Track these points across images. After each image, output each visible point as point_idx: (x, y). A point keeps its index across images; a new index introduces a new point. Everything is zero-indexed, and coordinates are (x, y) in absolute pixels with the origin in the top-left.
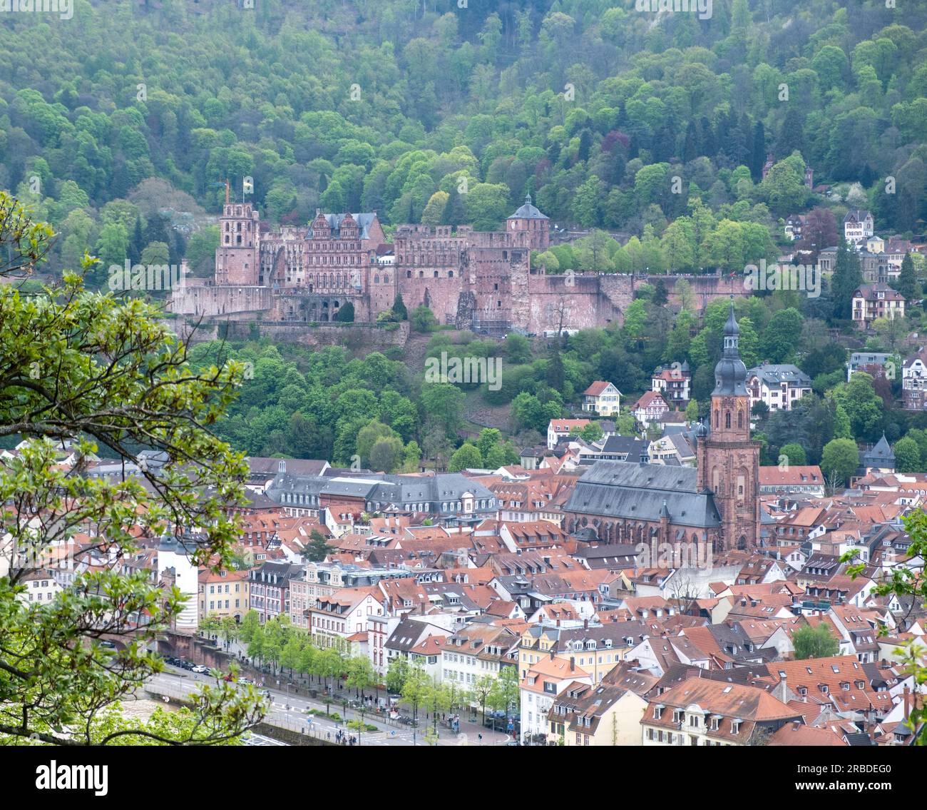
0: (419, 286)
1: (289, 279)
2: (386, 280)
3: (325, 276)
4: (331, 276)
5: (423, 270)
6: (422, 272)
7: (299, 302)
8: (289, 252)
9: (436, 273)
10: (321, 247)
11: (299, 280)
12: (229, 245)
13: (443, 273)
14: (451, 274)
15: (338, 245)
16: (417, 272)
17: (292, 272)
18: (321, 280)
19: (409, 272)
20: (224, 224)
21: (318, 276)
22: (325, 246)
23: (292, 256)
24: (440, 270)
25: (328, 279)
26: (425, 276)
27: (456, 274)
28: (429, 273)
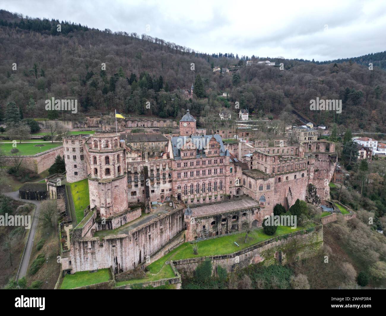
0: (285, 187)
1: (153, 191)
2: (268, 187)
3: (192, 186)
4: (198, 185)
5: (288, 175)
6: (287, 178)
7: (212, 220)
8: (152, 171)
9: (295, 176)
10: (189, 164)
11: (163, 191)
12: (112, 176)
13: (299, 176)
14: (303, 175)
15: (204, 163)
16: (284, 178)
17: (155, 185)
18: (189, 189)
19: (279, 178)
20: (103, 158)
21: (186, 186)
22: (192, 164)
23: (155, 173)
24: (297, 174)
25: (195, 188)
26: (289, 180)
27: (305, 175)
28: (291, 177)
